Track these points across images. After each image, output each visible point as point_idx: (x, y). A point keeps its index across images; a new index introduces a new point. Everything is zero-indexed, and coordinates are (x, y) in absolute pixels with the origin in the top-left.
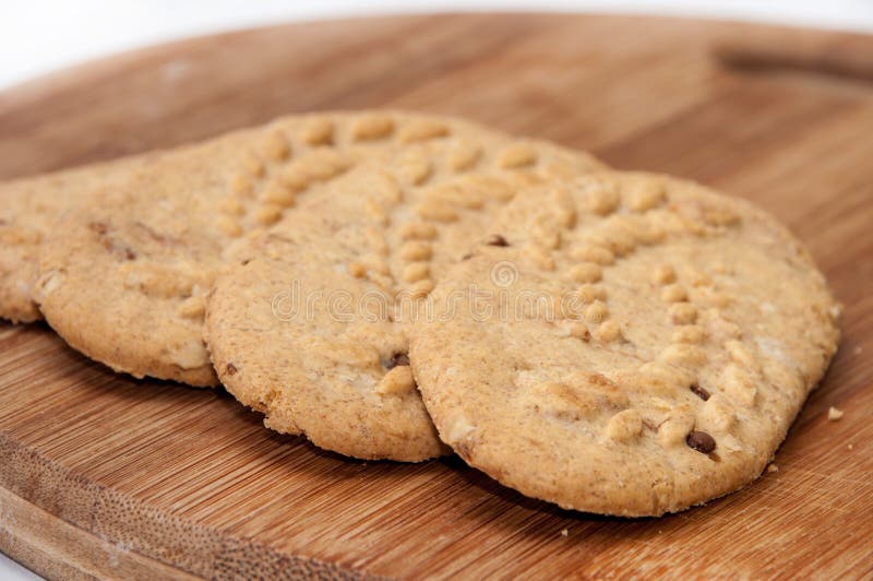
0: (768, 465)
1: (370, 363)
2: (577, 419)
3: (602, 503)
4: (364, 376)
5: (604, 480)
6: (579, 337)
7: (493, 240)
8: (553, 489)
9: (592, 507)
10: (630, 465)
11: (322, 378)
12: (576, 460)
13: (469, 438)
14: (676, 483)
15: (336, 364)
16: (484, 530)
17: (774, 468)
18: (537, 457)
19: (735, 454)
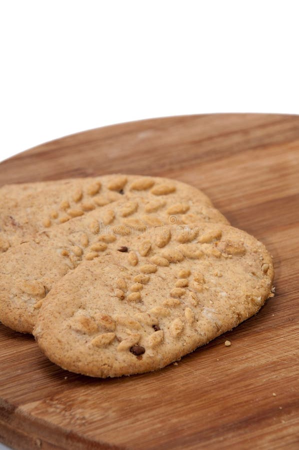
0: (174, 362)
1: (38, 294)
2: (85, 334)
3: (77, 370)
4: (32, 298)
5: (80, 361)
6: (119, 297)
7: (120, 248)
8: (59, 361)
9: (74, 370)
10: (95, 356)
11: (15, 297)
12: (72, 351)
13: (38, 335)
14: (114, 367)
15: (23, 292)
16: (39, 371)
17: (176, 364)
18: (57, 347)
19: (150, 357)
